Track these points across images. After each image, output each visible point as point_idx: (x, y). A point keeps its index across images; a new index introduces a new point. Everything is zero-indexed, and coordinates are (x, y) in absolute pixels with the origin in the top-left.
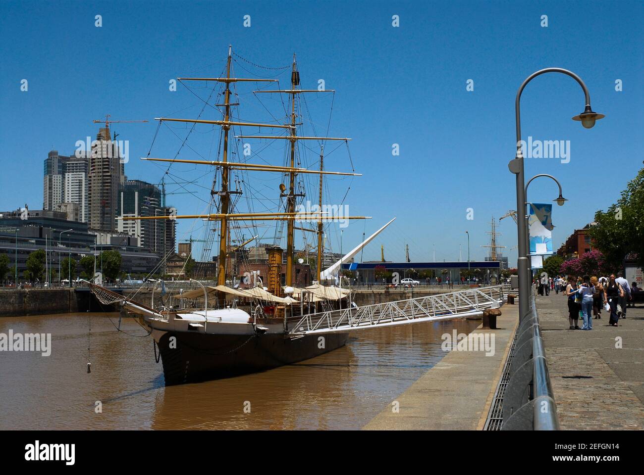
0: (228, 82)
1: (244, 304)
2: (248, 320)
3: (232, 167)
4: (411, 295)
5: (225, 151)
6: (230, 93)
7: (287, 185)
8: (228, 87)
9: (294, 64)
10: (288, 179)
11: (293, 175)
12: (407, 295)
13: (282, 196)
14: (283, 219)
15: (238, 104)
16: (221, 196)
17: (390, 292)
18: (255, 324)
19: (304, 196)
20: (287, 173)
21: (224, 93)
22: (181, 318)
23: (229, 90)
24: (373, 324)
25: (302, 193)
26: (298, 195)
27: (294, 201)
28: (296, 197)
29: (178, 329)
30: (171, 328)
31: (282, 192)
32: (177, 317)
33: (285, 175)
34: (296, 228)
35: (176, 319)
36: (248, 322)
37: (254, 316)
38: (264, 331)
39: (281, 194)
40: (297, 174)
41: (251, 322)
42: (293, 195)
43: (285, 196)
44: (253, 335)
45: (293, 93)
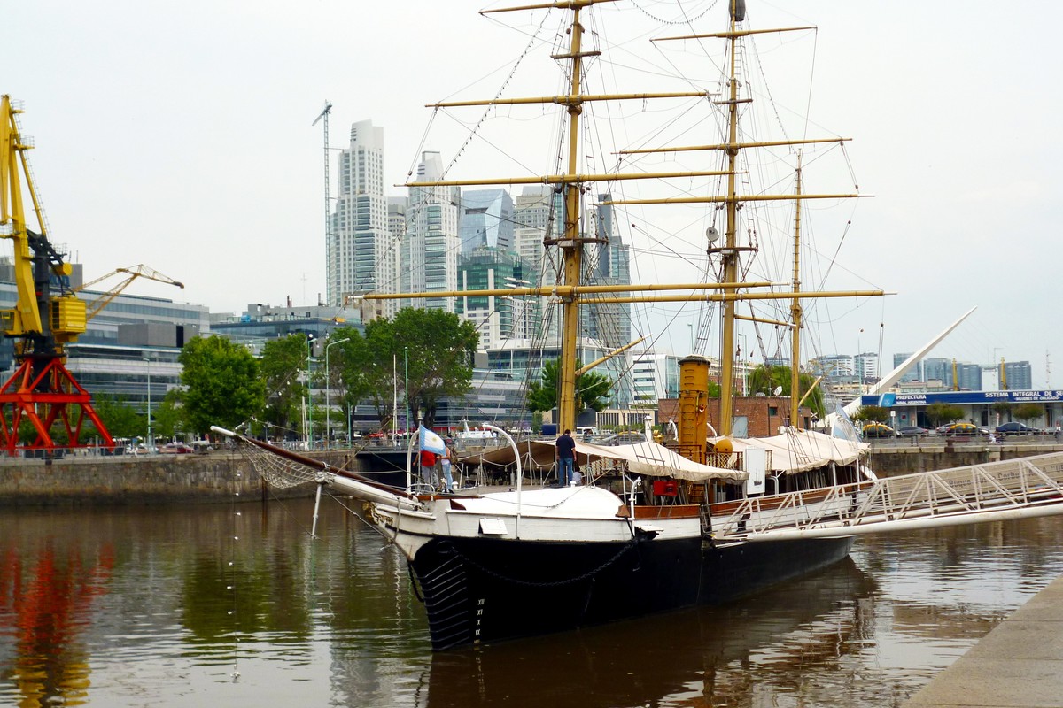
0: (577, 8)
1: (610, 479)
2: (616, 511)
3: (586, 184)
4: (998, 455)
5: (572, 153)
6: (581, 30)
7: (722, 228)
8: (576, 18)
10: (723, 214)
11: (732, 205)
12: (991, 456)
13: (710, 251)
14: (710, 299)
16: (564, 248)
17: (955, 451)
18: (633, 518)
19: (756, 250)
20: (720, 204)
21: (568, 31)
22: (462, 508)
23: (579, 25)
24: (891, 518)
25: (751, 245)
26: (744, 249)
27: (736, 260)
28: (740, 253)
29: (455, 533)
30: (441, 529)
31: (710, 242)
32: (454, 506)
33: (717, 209)
34: (739, 318)
35: (450, 510)
36: (617, 516)
37: (629, 503)
38: (653, 534)
39: (710, 247)
40: (742, 205)
41: (623, 517)
42: (733, 248)
43: (716, 250)
44: (629, 542)
45: (732, 37)
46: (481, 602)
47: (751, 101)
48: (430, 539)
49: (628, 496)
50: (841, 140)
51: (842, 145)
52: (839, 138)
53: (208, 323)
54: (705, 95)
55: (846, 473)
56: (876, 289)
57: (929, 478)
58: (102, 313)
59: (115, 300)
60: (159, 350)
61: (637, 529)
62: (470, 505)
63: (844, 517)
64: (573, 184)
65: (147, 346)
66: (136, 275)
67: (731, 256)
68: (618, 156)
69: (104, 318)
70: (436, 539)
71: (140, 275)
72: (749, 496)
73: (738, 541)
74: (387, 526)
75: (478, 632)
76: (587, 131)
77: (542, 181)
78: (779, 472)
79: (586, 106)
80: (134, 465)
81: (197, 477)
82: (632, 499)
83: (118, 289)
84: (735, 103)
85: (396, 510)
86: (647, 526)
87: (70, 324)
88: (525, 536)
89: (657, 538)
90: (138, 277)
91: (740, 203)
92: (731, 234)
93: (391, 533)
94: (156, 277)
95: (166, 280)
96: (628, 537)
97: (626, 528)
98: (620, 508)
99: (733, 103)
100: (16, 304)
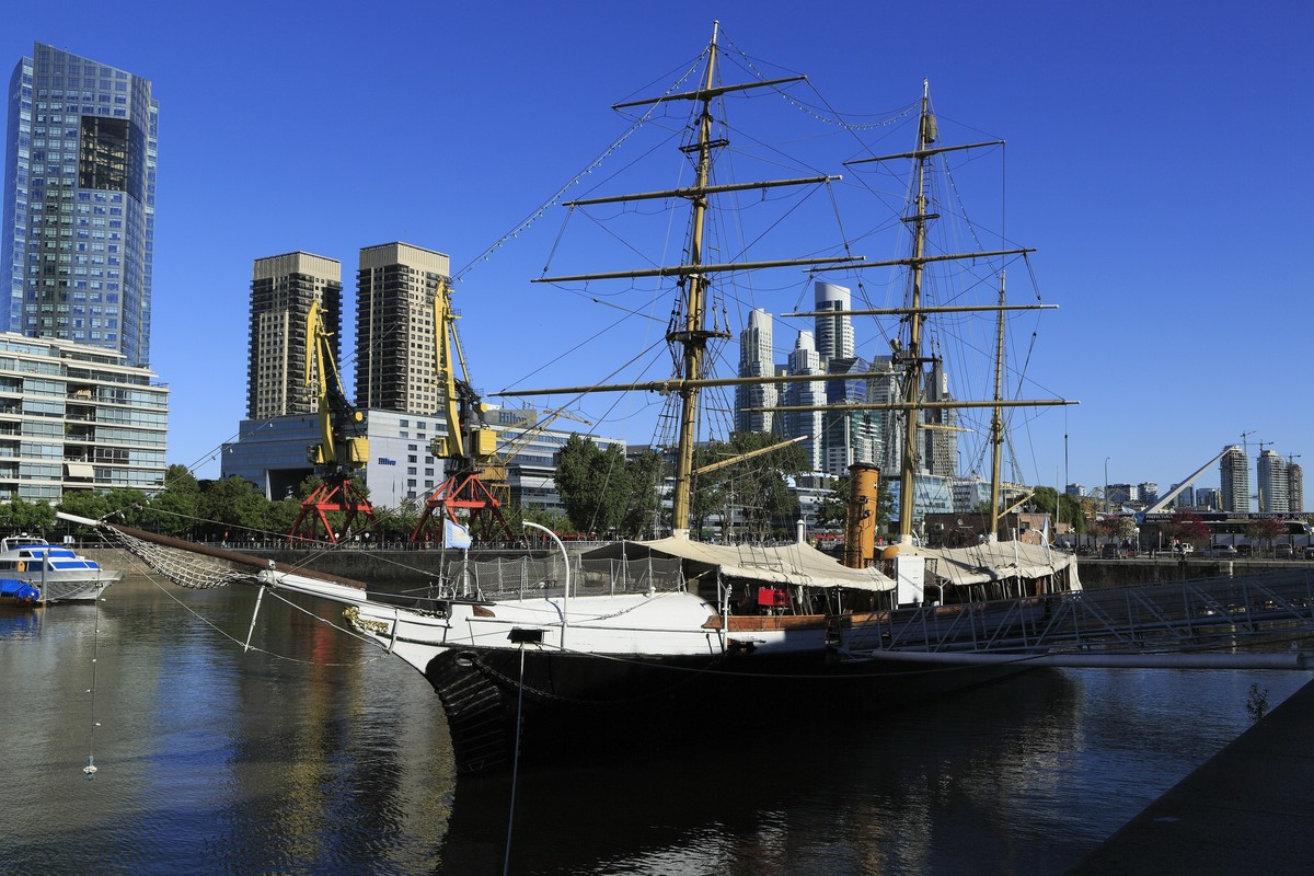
0: (706, 97)
2: (705, 621)
11: (916, 317)
15: (726, 143)
18: (726, 629)
19: (940, 361)
22: (490, 615)
25: (934, 356)
26: (927, 360)
27: (919, 371)
28: (923, 363)
29: (480, 642)
32: (477, 612)
33: (901, 321)
35: (473, 617)
36: (703, 626)
38: (752, 646)
39: (894, 357)
41: (715, 624)
44: (717, 656)
45: (921, 156)
47: (937, 216)
48: (445, 649)
49: (723, 606)
50: (1024, 252)
51: (1025, 255)
52: (1021, 249)
56: (1057, 398)
61: (729, 640)
64: (695, 276)
66: (556, 415)
67: (913, 366)
68: (809, 274)
69: (536, 447)
70: (454, 648)
71: (559, 415)
73: (864, 657)
74: (378, 633)
76: (712, 222)
77: (664, 273)
78: (945, 582)
82: (726, 609)
84: (920, 221)
86: (743, 637)
88: (573, 648)
89: (756, 651)
90: (558, 417)
92: (913, 344)
93: (387, 642)
94: (571, 417)
95: (578, 419)
96: (717, 649)
97: (714, 638)
98: (710, 617)
99: (918, 219)
100: (447, 434)
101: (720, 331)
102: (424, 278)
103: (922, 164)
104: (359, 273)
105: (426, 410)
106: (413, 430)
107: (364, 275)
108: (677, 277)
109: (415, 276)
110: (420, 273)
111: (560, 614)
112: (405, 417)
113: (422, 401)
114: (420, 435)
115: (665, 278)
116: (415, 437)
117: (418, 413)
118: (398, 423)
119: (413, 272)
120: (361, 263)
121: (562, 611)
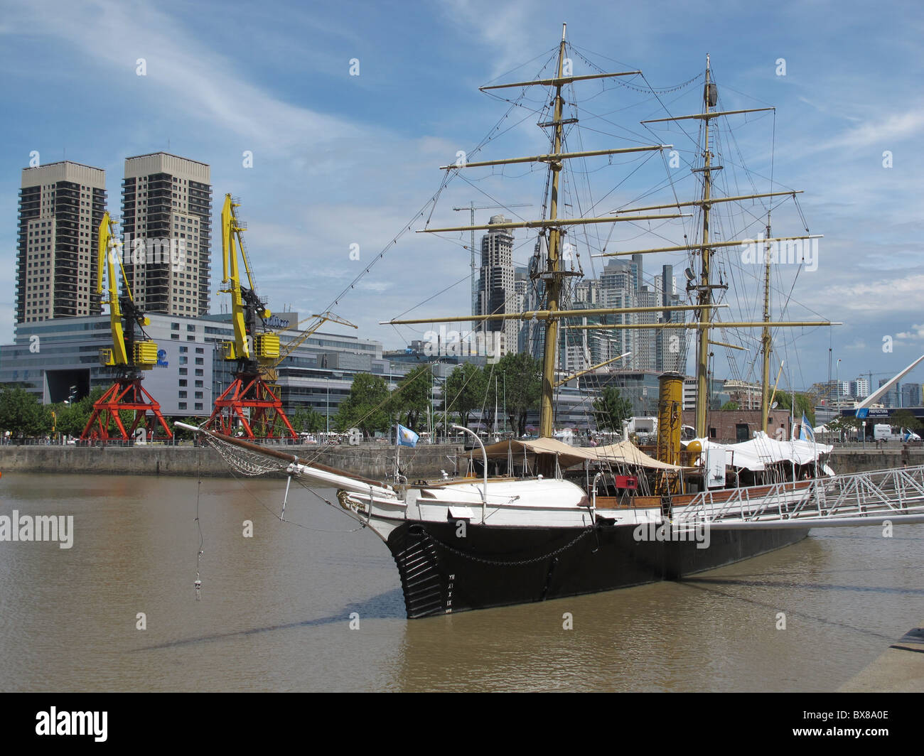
0: (559, 84)
1: (574, 470)
2: (579, 501)
3: (564, 228)
5: (554, 202)
6: (562, 102)
7: (698, 270)
8: (558, 92)
9: (707, 71)
10: (698, 259)
11: (706, 251)
13: (689, 288)
15: (576, 120)
16: (546, 280)
17: (911, 454)
18: (594, 507)
19: (727, 288)
20: (696, 251)
21: (552, 104)
22: (431, 496)
23: (561, 98)
24: (824, 513)
25: (721, 282)
26: (716, 287)
27: (709, 295)
28: (713, 290)
29: (426, 518)
30: (413, 514)
31: (689, 281)
32: (424, 494)
33: (694, 255)
34: (713, 343)
35: (420, 498)
36: (578, 505)
37: (591, 494)
38: (613, 521)
39: (688, 285)
40: (715, 251)
41: (585, 504)
42: (708, 285)
43: (693, 288)
44: (589, 528)
45: (707, 118)
46: (452, 577)
47: (721, 168)
48: (402, 523)
49: (592, 488)
50: (794, 193)
52: (792, 191)
53: (381, 354)
54: (658, 148)
55: (807, 470)
57: (859, 481)
58: (301, 345)
59: (312, 336)
60: (343, 372)
61: (597, 515)
62: (439, 495)
63: (784, 510)
64: (554, 227)
65: (336, 369)
66: (325, 319)
67: (705, 292)
69: (304, 349)
70: (408, 522)
71: (328, 319)
72: (710, 489)
74: (360, 512)
75: (449, 603)
77: (528, 225)
78: (740, 469)
79: (565, 163)
80: (305, 452)
81: (349, 461)
82: (594, 491)
83: (313, 329)
84: (708, 170)
85: (368, 498)
86: (606, 514)
87: (269, 352)
88: (490, 522)
89: (616, 524)
90: (326, 321)
91: (713, 249)
92: (705, 274)
93: (363, 517)
94: (338, 321)
95: (346, 322)
96: (589, 523)
97: (587, 515)
98: (582, 498)
99: (707, 170)
100: (233, 338)
101: (576, 271)
102: (187, 186)
103: (707, 124)
104: (124, 182)
105: (188, 313)
106: (183, 333)
107: (129, 184)
108: (540, 229)
109: (177, 184)
110: (183, 181)
111: (482, 494)
112: (176, 320)
113: (185, 304)
114: (191, 338)
115: (530, 229)
116: (186, 339)
117: (188, 317)
118: (170, 326)
119: (175, 180)
120: (126, 171)
121: (482, 492)
